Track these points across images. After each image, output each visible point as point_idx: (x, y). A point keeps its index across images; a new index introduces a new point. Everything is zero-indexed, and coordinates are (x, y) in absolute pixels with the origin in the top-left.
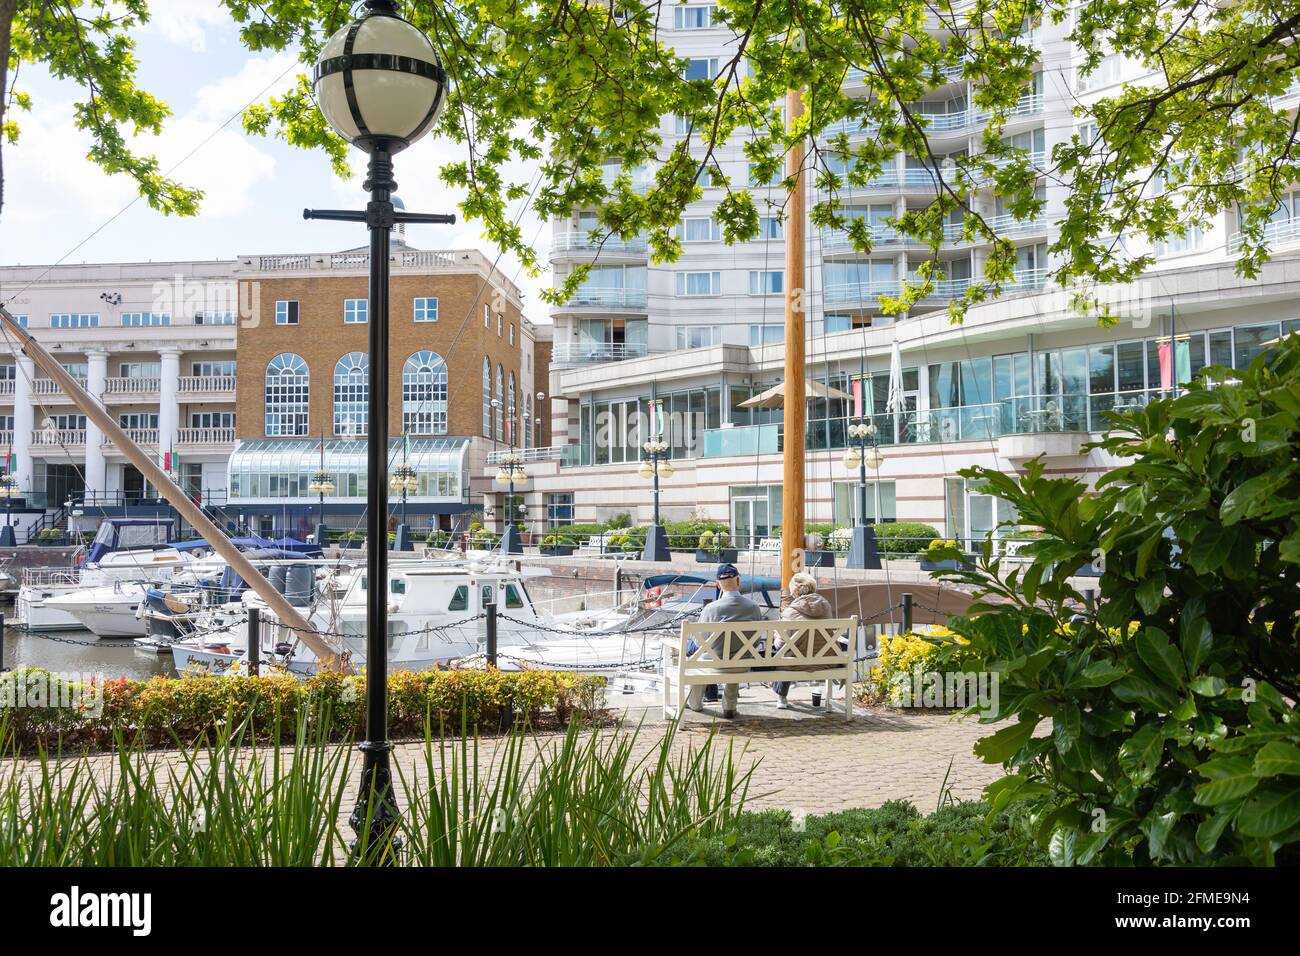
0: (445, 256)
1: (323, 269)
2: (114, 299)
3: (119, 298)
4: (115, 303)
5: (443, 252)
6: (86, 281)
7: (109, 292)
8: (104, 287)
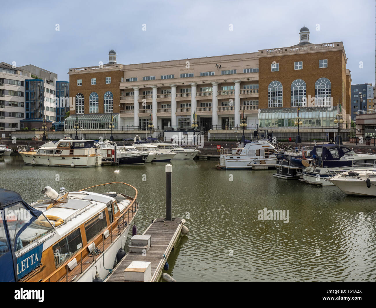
0: (327, 45)
1: (287, 52)
2: (219, 67)
3: (220, 66)
4: (219, 68)
5: (326, 44)
6: (210, 62)
7: (218, 64)
8: (216, 63)
